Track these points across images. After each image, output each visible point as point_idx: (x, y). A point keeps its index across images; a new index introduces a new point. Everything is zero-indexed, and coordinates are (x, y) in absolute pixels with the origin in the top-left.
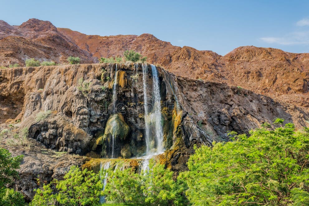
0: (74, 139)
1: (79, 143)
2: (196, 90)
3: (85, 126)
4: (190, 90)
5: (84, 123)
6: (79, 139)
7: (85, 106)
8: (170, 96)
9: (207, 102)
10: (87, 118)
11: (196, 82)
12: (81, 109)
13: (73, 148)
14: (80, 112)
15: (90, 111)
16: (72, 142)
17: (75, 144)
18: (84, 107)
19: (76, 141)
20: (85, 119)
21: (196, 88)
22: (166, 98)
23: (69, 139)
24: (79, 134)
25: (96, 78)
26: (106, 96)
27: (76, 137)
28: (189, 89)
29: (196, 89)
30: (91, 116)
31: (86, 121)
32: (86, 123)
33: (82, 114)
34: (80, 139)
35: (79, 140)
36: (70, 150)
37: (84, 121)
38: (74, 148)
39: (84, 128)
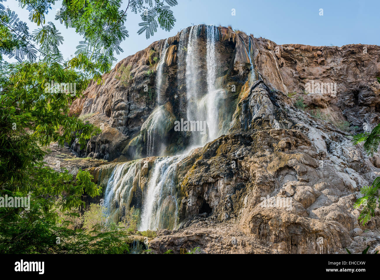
0: (100, 140)
1: (107, 145)
2: (322, 63)
3: (121, 125)
4: (312, 64)
5: (120, 120)
6: (106, 140)
7: (123, 98)
8: (241, 65)
9: (345, 79)
10: (123, 114)
11: (321, 51)
12: (118, 103)
13: (99, 152)
14: (116, 107)
15: (130, 104)
16: (99, 145)
17: (102, 146)
18: (122, 101)
19: (103, 143)
20: (121, 115)
21: (322, 59)
22: (235, 69)
23: (95, 141)
24: (107, 133)
25: (145, 63)
26: (149, 82)
27: (103, 137)
28: (310, 63)
29: (323, 61)
30: (129, 110)
31: (122, 118)
32: (121, 120)
33: (118, 109)
34: (108, 140)
35: (107, 142)
36: (96, 154)
37: (120, 118)
38: (101, 152)
39: (119, 127)
